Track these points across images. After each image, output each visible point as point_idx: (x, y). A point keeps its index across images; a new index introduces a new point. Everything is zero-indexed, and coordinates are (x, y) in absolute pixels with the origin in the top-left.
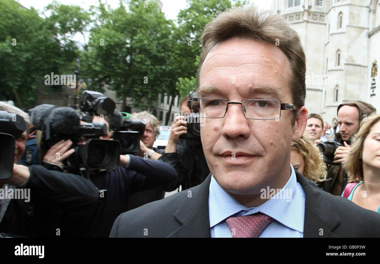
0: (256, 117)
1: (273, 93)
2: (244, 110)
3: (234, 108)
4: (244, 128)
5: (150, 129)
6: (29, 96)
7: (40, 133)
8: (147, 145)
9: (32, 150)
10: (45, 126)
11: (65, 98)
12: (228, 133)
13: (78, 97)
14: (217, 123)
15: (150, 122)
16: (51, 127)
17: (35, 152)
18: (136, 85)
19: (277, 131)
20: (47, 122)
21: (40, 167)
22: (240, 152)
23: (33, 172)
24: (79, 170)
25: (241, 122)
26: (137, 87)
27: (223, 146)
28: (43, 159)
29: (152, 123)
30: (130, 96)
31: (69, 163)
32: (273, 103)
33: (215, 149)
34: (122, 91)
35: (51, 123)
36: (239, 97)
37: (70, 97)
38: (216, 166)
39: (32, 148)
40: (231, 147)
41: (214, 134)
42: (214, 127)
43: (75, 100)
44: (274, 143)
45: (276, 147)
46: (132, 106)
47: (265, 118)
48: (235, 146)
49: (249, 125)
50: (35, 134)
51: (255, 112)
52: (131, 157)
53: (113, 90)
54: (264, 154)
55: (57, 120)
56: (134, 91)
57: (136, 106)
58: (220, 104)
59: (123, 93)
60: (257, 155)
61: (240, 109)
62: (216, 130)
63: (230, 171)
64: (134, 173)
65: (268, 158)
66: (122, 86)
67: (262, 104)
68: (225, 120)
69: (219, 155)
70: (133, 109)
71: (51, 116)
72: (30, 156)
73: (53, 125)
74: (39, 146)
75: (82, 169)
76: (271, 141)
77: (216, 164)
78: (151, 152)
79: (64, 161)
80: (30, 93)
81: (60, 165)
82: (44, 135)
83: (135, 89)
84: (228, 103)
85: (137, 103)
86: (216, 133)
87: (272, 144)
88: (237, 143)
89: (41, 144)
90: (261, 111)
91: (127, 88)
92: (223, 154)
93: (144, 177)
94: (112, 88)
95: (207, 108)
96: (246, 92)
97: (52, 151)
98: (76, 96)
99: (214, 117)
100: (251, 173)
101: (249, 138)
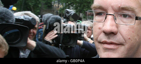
0: (122, 23)
1: (132, 10)
2: (115, 19)
3: (109, 17)
4: (114, 29)
5: (90, 29)
6: (37, 10)
7: (45, 26)
8: (88, 36)
9: (41, 33)
10: (47, 23)
11: (53, 12)
12: (105, 31)
13: (58, 12)
14: (100, 25)
15: (90, 26)
16: (49, 24)
17: (42, 34)
18: (85, 8)
19: (133, 32)
20: (48, 21)
21: (41, 42)
22: (111, 42)
23: (37, 44)
24: (59, 45)
25: (112, 25)
26: (85, 9)
27: (103, 38)
28: (44, 38)
29: (91, 26)
30: (82, 13)
31: (54, 41)
32: (132, 16)
33: (99, 39)
34: (78, 10)
35: (50, 22)
36: (113, 11)
37: (55, 11)
38: (99, 48)
39: (41, 32)
40: (107, 39)
41: (98, 31)
42: (98, 27)
43: (57, 13)
44: (131, 38)
45: (132, 41)
46: (83, 18)
47: (127, 24)
48: (109, 38)
49: (117, 27)
50: (43, 26)
51: (121, 20)
52: (83, 42)
53: (74, 9)
54: (125, 44)
55: (52, 21)
56: (84, 11)
57: (84, 18)
58: (103, 15)
59: (79, 11)
60: (121, 44)
61: (113, 18)
62: (100, 28)
63: (106, 51)
64: (84, 49)
65: (127, 46)
66: (79, 8)
67: (125, 16)
68: (104, 24)
69: (101, 43)
70: (83, 19)
71: (50, 19)
72: (40, 36)
73: (50, 23)
74: (43, 32)
75: (60, 45)
76: (129, 37)
77: (99, 47)
78: (89, 40)
79: (53, 40)
80: (38, 8)
81: (51, 42)
82: (46, 27)
83: (85, 10)
84: (107, 14)
85: (84, 16)
86: (100, 31)
87: (129, 38)
88: (110, 37)
89: (45, 31)
90: (125, 20)
91: (81, 9)
92: (102, 42)
93: (89, 52)
94: (74, 8)
95: (97, 16)
96: (117, 9)
97: (48, 35)
98: (58, 11)
99: (99, 22)
100: (117, 54)
101: (117, 34)
